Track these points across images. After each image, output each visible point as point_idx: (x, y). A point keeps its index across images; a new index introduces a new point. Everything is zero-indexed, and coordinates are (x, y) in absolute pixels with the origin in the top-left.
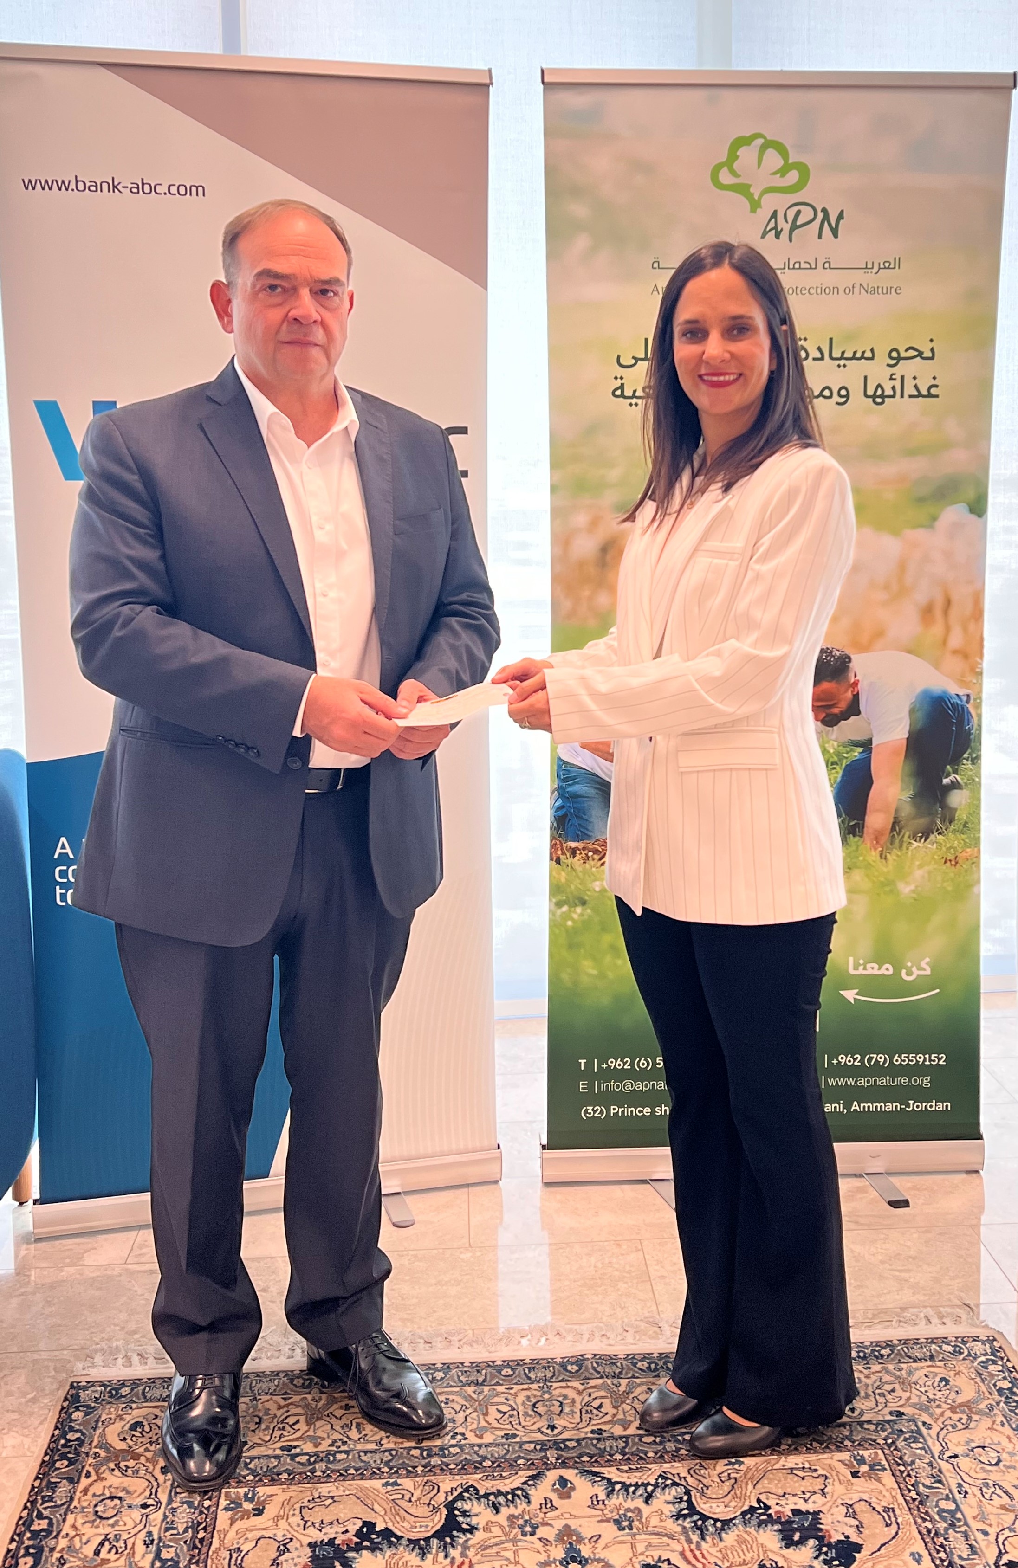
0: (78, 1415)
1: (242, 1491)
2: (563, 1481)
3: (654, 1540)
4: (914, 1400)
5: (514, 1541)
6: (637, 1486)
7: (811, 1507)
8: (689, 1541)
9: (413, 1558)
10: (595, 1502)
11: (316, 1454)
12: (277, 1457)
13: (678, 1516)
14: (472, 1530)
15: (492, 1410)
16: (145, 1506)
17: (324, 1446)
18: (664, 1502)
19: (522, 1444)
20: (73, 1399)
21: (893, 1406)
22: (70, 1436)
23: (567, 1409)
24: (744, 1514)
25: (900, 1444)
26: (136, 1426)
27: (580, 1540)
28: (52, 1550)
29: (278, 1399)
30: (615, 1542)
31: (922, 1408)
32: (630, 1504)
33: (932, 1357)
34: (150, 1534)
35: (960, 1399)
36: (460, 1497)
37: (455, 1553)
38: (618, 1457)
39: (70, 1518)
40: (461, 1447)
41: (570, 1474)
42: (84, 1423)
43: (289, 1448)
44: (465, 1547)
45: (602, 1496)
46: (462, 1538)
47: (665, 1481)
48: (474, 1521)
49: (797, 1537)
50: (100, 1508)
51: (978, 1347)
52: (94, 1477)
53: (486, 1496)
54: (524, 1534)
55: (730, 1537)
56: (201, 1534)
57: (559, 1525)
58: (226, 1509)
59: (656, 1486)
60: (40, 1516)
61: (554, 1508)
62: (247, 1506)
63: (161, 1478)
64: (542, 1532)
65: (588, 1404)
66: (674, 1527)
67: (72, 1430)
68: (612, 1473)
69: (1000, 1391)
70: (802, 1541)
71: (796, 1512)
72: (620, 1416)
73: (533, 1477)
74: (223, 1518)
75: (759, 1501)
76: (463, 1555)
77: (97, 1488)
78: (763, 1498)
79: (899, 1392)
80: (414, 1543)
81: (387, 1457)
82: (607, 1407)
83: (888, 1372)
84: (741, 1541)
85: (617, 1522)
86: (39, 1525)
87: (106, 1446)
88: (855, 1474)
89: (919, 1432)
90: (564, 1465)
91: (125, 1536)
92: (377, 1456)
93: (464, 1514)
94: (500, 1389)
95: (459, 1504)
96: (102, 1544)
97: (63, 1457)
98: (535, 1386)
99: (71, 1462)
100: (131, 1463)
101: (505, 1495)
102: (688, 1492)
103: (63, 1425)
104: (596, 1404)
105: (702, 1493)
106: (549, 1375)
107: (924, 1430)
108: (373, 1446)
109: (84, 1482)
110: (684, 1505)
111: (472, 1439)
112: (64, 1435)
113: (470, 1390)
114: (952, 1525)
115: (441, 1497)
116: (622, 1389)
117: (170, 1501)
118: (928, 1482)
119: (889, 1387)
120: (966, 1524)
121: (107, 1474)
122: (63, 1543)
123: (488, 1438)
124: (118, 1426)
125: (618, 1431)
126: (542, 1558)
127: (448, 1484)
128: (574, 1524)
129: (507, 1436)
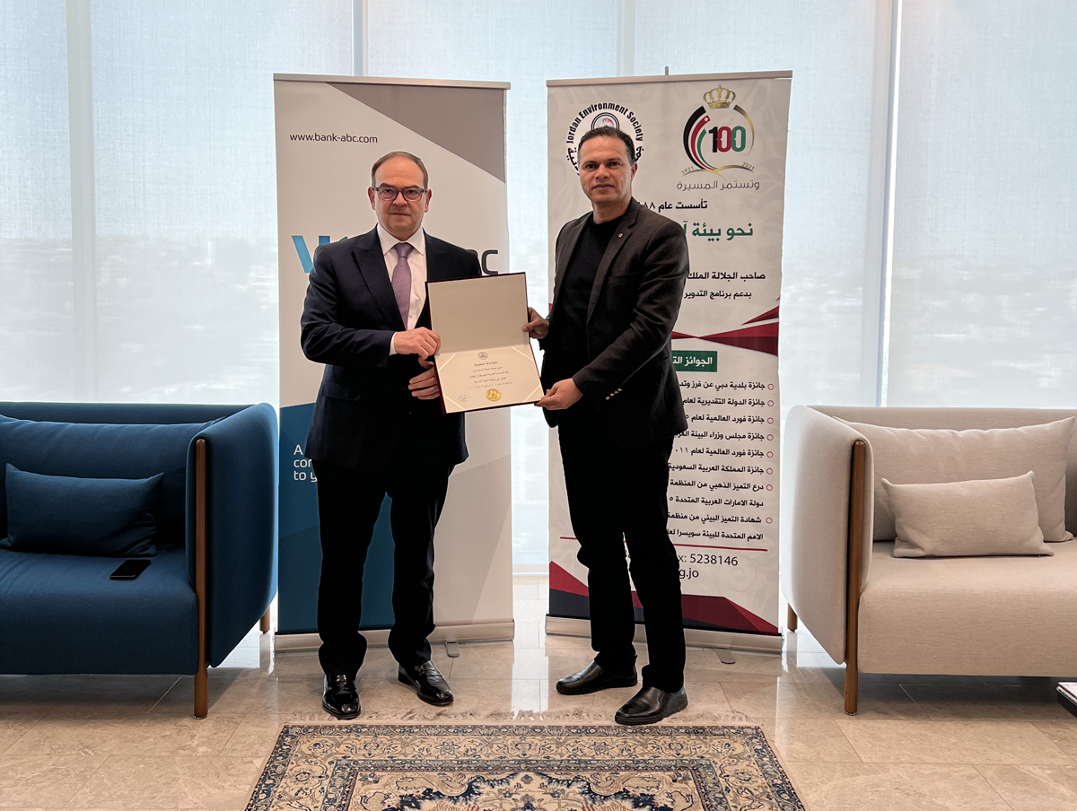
0: (288, 739)
1: (368, 773)
2: (527, 777)
3: (570, 802)
4: (711, 751)
5: (501, 799)
6: (564, 781)
7: (650, 793)
8: (587, 803)
9: (450, 804)
10: (542, 786)
11: (405, 760)
12: (386, 761)
13: (583, 793)
14: (480, 794)
15: (495, 746)
16: (320, 777)
17: (410, 757)
18: (576, 787)
19: (508, 761)
20: (286, 732)
21: (700, 754)
22: (284, 747)
23: (533, 747)
24: (615, 794)
25: (700, 769)
26: (315, 745)
27: (533, 800)
28: (275, 792)
29: (388, 737)
30: (550, 802)
31: (713, 755)
32: (560, 787)
33: (724, 735)
34: (323, 788)
35: (734, 753)
36: (475, 781)
37: (471, 803)
38: (556, 768)
39: (284, 780)
40: (478, 761)
41: (531, 774)
42: (292, 742)
43: (392, 757)
44: (476, 800)
45: (546, 784)
46: (474, 797)
47: (577, 779)
48: (481, 791)
49: (641, 804)
50: (299, 777)
51: (749, 731)
52: (295, 764)
53: (488, 781)
54: (506, 797)
55: (608, 803)
56: (347, 789)
57: (524, 794)
58: (360, 780)
59: (573, 781)
60: (270, 778)
61: (521, 787)
62: (370, 779)
63: (328, 766)
64: (514, 796)
65: (544, 746)
66: (581, 798)
67: (285, 745)
68: (553, 775)
69: (756, 750)
70: (644, 806)
71: (642, 795)
72: (560, 751)
73: (512, 775)
74: (358, 784)
75: (624, 789)
76: (475, 804)
77: (297, 769)
78: (627, 788)
79: (703, 748)
80: (451, 798)
81: (441, 763)
82: (554, 747)
83: (699, 739)
84: (613, 804)
85: (551, 794)
86: (268, 782)
87: (302, 752)
88: (674, 781)
89: (711, 765)
90: (528, 770)
91: (311, 788)
92: (436, 763)
93: (477, 787)
94: (499, 737)
95: (474, 784)
96: (299, 791)
97: (280, 755)
98: (518, 737)
99: (284, 758)
100: (314, 760)
101: (498, 781)
102: (588, 784)
103: (280, 742)
104: (548, 746)
105: (596, 785)
106: (525, 732)
107: (713, 765)
108: (434, 758)
109: (290, 766)
110: (586, 789)
111: (483, 757)
112: (281, 747)
113: (485, 737)
114: (720, 803)
115: (466, 780)
116: (561, 741)
117: (333, 776)
118: (711, 785)
119: (699, 746)
120: (727, 803)
121: (301, 764)
122: (280, 789)
123: (491, 758)
124: (308, 744)
125: (558, 757)
126: (514, 806)
127: (469, 775)
128: (530, 794)
129: (501, 757)
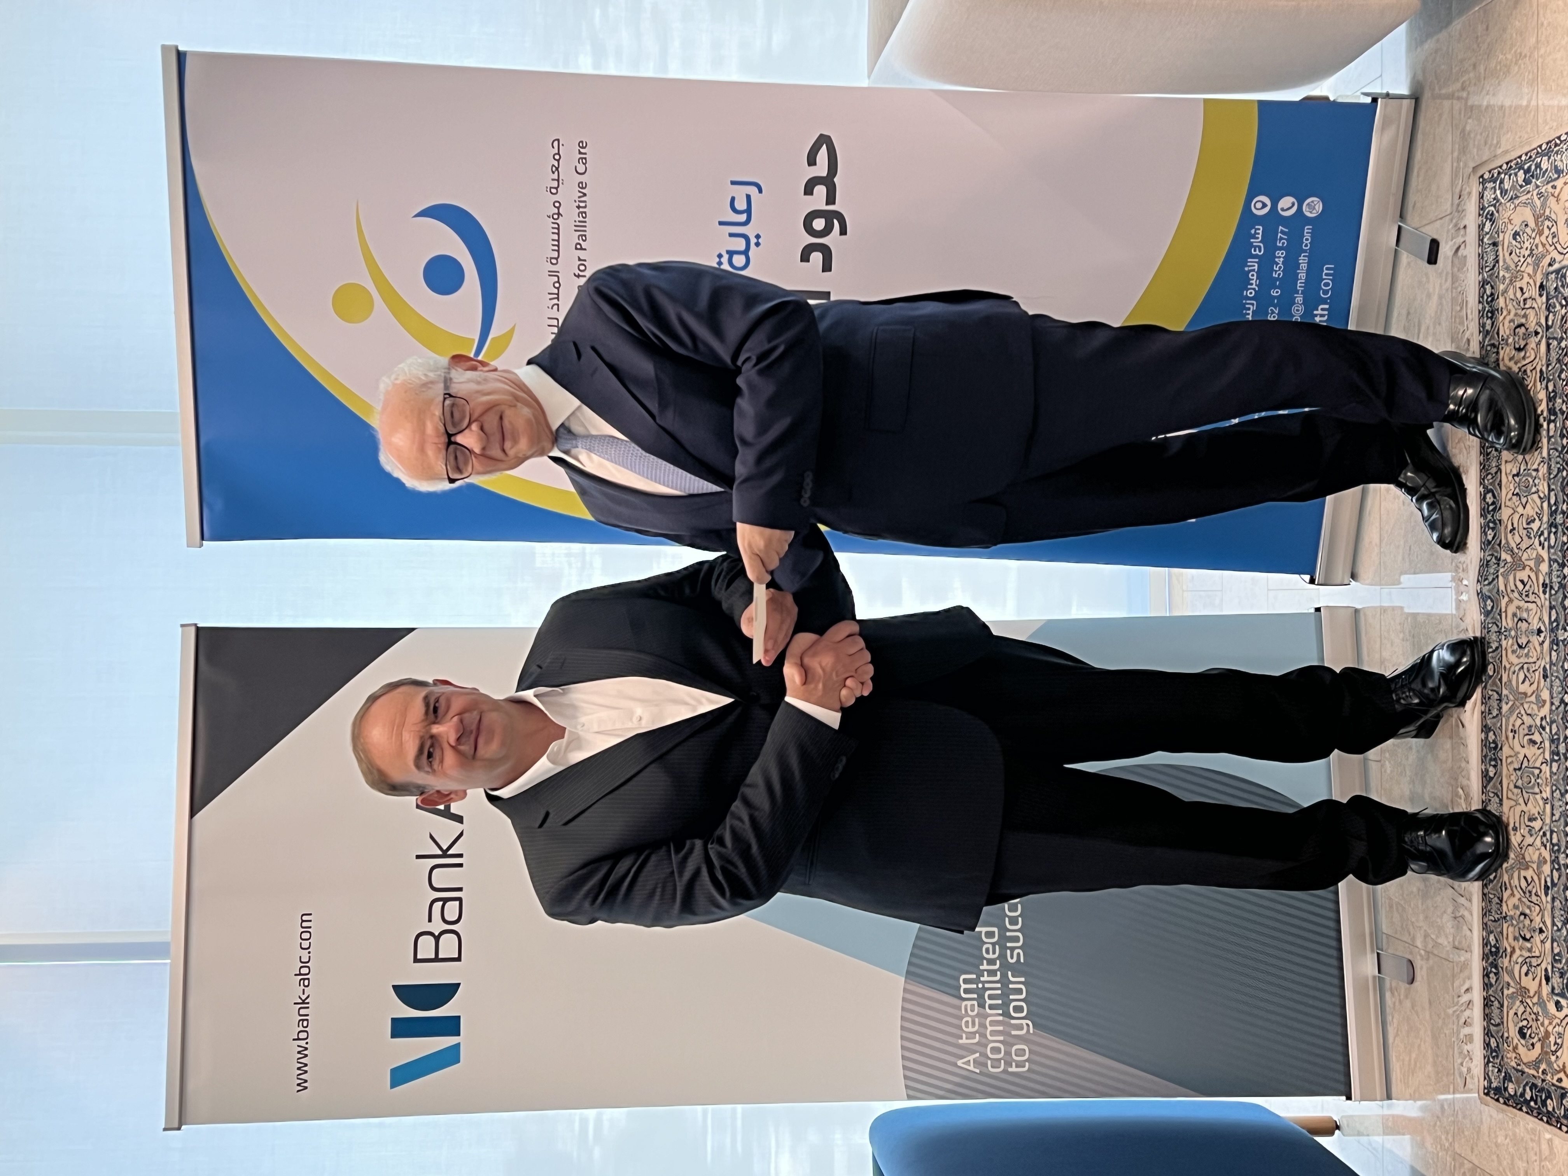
0: (1511, 1089)
4: (1530, 270)
11: (1552, 862)
12: (1553, 899)
15: (1523, 688)
17: (1546, 854)
19: (1551, 664)
21: (1535, 292)
22: (1528, 1097)
23: (1525, 615)
26: (1522, 1034)
29: (1506, 895)
31: (1536, 265)
33: (1495, 244)
35: (1532, 224)
40: (1552, 722)
42: (1518, 1083)
43: (1547, 888)
51: (1489, 195)
52: (1562, 1075)
65: (1521, 594)
67: (1523, 1095)
69: (1527, 182)
72: (1532, 563)
79: (1523, 284)
81: (1557, 794)
82: (1523, 575)
83: (1505, 291)
87: (1538, 1062)
89: (1557, 272)
92: (1557, 804)
94: (1505, 679)
97: (1544, 1103)
99: (1549, 1096)
100: (1552, 1039)
103: (1518, 1102)
104: (1520, 586)
107: (1556, 266)
108: (1548, 807)
111: (1545, 711)
112: (1527, 1102)
113: (1505, 708)
116: (1509, 559)
119: (1519, 294)
121: (1560, 1063)
123: (1545, 695)
124: (1521, 1050)
125: (1544, 568)
129: (1545, 677)
